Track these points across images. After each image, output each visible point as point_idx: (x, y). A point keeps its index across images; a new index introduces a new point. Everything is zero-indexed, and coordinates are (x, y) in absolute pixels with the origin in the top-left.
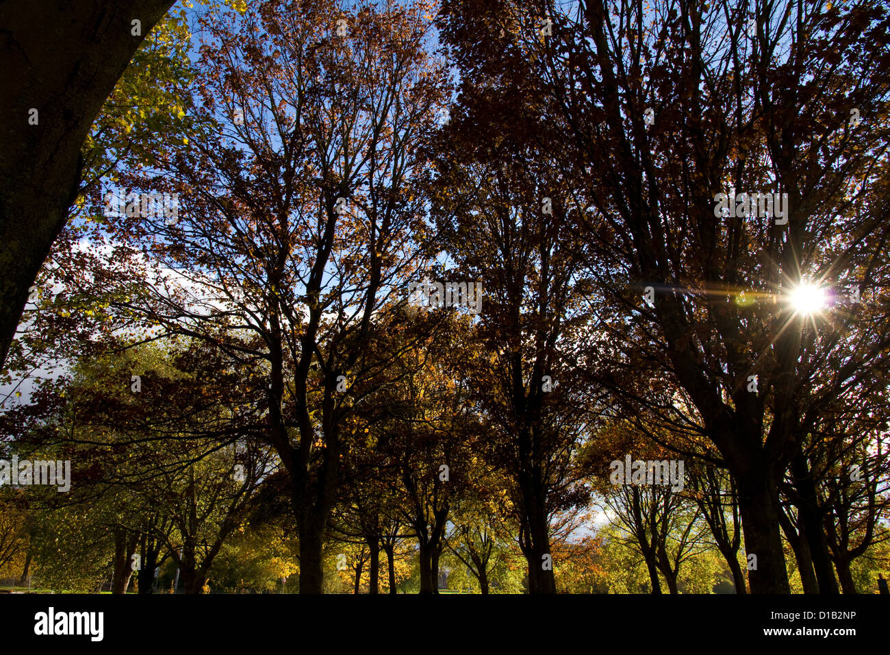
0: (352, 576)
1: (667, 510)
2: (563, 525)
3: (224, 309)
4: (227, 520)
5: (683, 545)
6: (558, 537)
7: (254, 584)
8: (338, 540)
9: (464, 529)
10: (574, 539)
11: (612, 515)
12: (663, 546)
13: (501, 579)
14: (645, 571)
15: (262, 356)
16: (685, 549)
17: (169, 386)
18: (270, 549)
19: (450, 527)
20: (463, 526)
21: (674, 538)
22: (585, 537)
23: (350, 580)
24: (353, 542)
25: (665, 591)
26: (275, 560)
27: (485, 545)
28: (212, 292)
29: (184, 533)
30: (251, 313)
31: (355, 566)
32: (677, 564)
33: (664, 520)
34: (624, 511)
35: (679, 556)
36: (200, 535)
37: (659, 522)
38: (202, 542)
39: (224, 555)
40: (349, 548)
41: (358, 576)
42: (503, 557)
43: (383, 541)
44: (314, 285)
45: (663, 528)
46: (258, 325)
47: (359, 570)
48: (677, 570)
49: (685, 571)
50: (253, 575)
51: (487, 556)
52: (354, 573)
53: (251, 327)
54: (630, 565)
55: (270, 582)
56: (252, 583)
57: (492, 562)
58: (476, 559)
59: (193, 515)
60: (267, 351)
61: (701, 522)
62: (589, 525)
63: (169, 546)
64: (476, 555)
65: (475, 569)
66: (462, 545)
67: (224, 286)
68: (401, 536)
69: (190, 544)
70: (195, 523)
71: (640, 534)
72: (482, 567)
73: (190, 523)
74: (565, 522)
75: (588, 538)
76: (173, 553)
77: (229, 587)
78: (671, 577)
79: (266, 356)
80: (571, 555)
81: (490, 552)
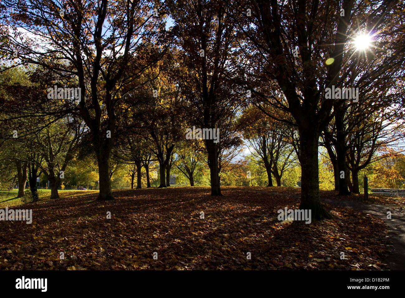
0: (130, 179)
1: (279, 148)
2: (229, 155)
3: (53, 49)
4: (67, 154)
5: (285, 164)
6: (227, 160)
7: (85, 184)
8: (122, 163)
9: (182, 156)
10: (234, 161)
11: (252, 150)
12: (276, 164)
13: (200, 179)
14: (266, 176)
15: (74, 73)
16: (286, 166)
17: (27, 90)
18: (90, 168)
19: (175, 156)
20: (182, 155)
21: (281, 161)
22: (240, 160)
23: (129, 181)
24: (129, 164)
25: (275, 184)
26: (92, 172)
27: (192, 164)
28: (47, 40)
29: (47, 161)
30: (67, 51)
31: (131, 174)
32: (282, 172)
33: (277, 152)
34: (258, 148)
35: (283, 169)
36: (55, 162)
37: (274, 153)
38: (57, 165)
39: (68, 171)
40: (128, 166)
41: (133, 179)
42: (201, 170)
43: (143, 163)
44: (98, 35)
45: (276, 156)
46: (71, 57)
47: (133, 176)
48: (281, 175)
49: (285, 176)
50: (84, 180)
51: (193, 169)
52: (131, 178)
53: (67, 58)
54: (259, 173)
55: (92, 183)
56: (84, 183)
57: (195, 171)
58: (188, 170)
59: (51, 153)
60: (76, 71)
61: (295, 153)
62: (242, 155)
63: (42, 168)
64: (188, 168)
65: (188, 175)
66: (182, 164)
67: (51, 37)
68: (151, 160)
69: (51, 166)
70: (52, 157)
71: (265, 159)
72: (191, 174)
73: (50, 157)
74: (230, 153)
75: (241, 160)
76: (43, 170)
77: (73, 185)
78: (278, 178)
79: (76, 74)
80: (233, 169)
81: (195, 167)
